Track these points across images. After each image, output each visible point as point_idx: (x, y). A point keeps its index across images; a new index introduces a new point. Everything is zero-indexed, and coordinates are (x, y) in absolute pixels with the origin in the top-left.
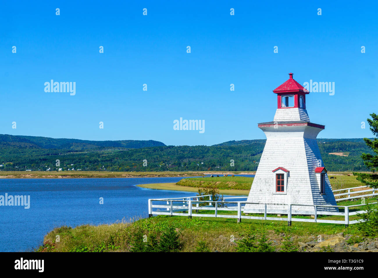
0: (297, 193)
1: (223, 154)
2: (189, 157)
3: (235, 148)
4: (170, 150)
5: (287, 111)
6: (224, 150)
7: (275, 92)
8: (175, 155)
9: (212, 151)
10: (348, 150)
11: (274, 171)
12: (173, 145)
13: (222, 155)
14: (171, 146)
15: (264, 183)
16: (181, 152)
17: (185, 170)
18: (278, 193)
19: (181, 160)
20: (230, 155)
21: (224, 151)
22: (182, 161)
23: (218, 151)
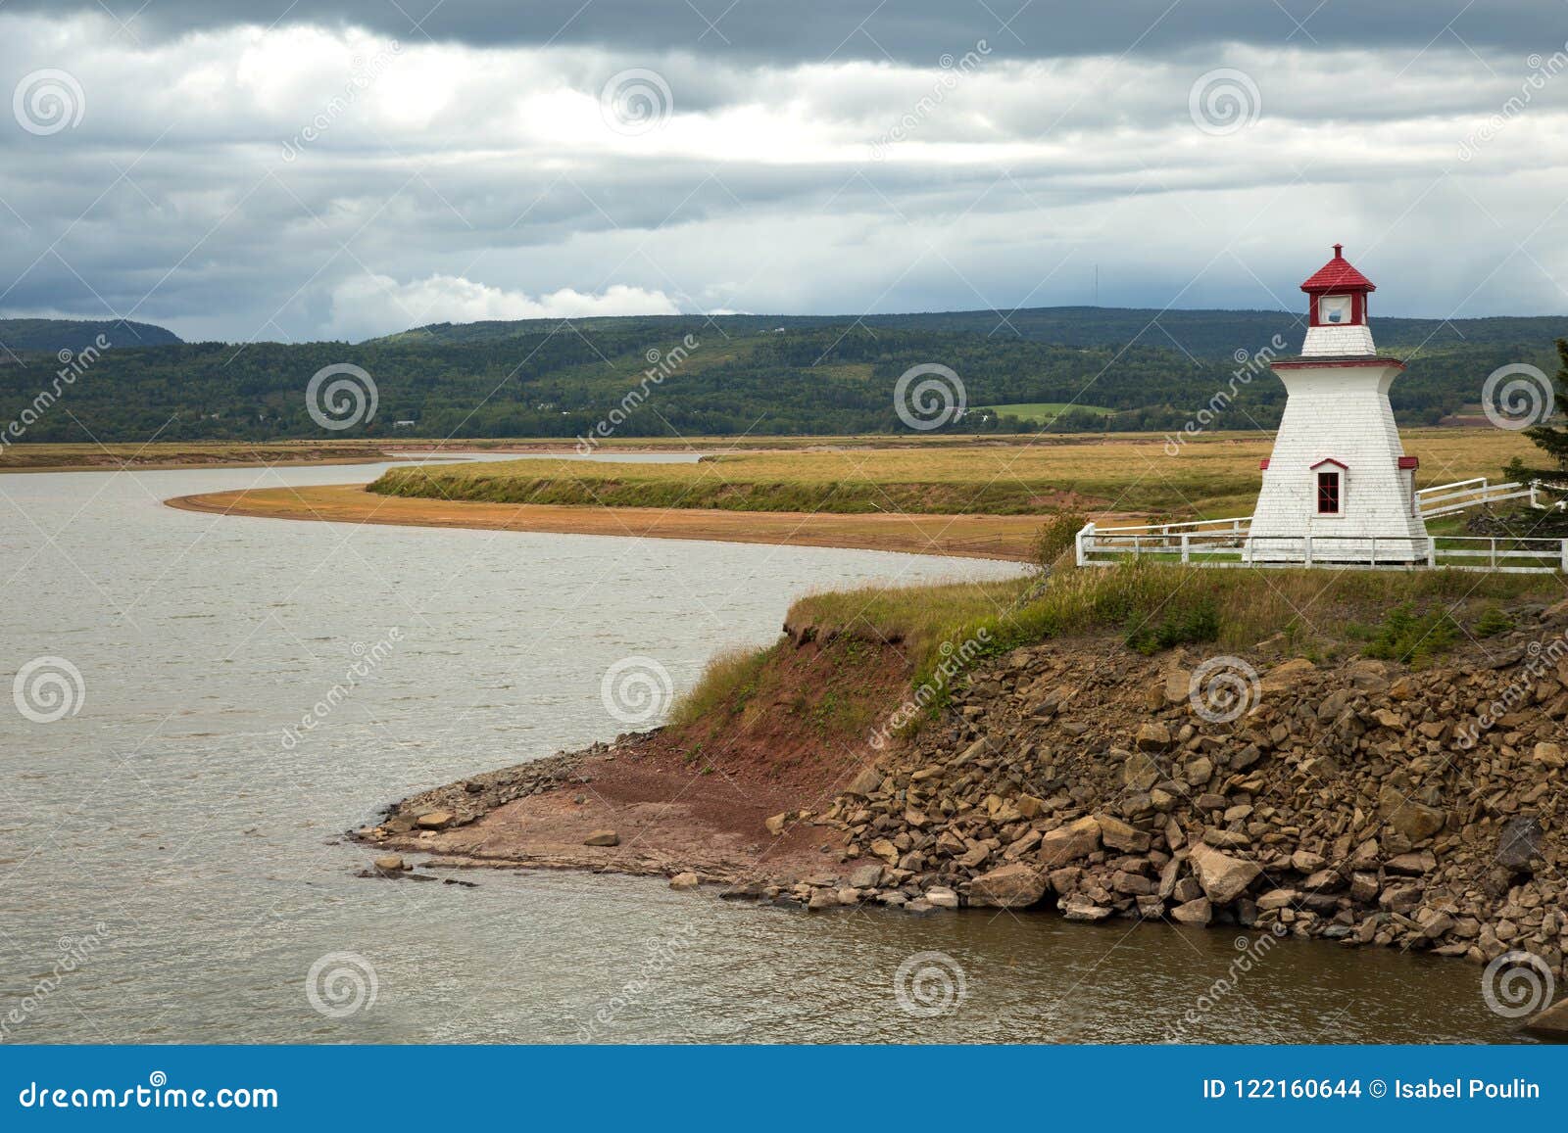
0: (1370, 515)
1: (414, 373)
2: (285, 388)
3: (456, 350)
4: (209, 359)
5: (1334, 332)
6: (419, 360)
7: (1304, 289)
8: (229, 378)
9: (372, 364)
10: (869, 360)
11: (1312, 468)
12: (221, 340)
13: (409, 380)
14: (210, 344)
15: (1289, 494)
16: (254, 368)
17: (278, 435)
18: (1324, 515)
19: (254, 398)
20: (440, 377)
21: (416, 362)
22: (259, 401)
23: (394, 362)
